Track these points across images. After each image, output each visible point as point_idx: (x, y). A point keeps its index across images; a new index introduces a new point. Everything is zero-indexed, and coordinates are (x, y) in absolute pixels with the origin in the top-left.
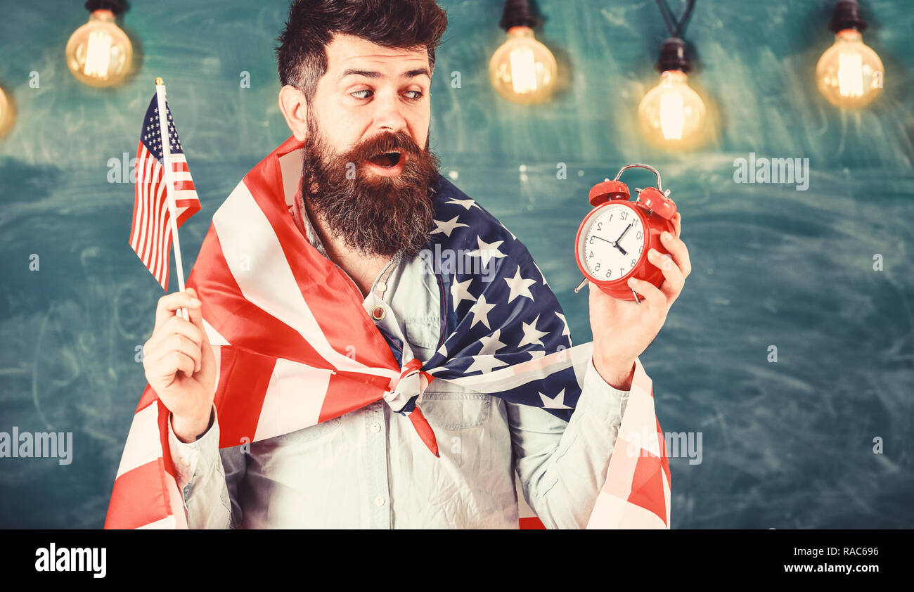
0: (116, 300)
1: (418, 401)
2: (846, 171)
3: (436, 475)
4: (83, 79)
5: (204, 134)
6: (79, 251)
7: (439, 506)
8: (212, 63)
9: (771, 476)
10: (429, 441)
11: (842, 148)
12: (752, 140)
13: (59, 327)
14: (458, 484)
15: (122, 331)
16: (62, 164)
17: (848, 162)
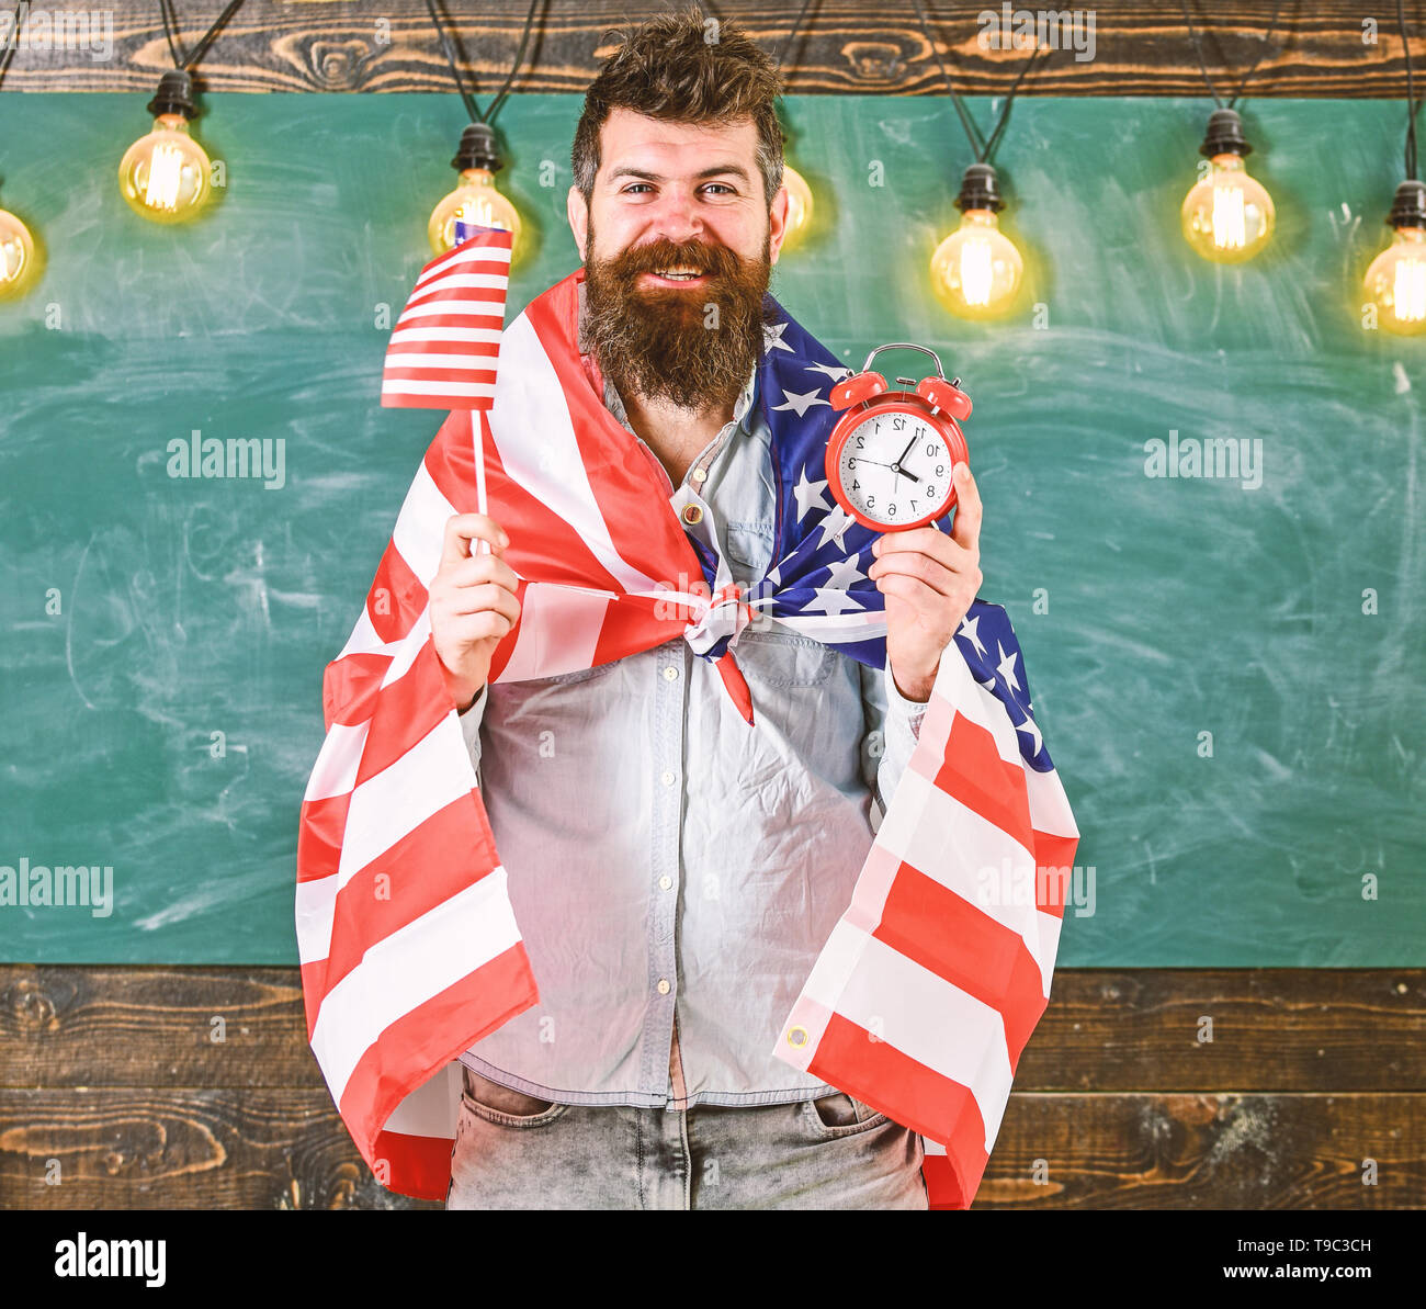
0: (186, 525)
1: (732, 643)
2: (1222, 353)
3: (752, 746)
4: (143, 212)
5: (314, 291)
6: (134, 456)
7: (753, 789)
8: (327, 190)
9: (1111, 782)
10: (741, 703)
11: (1215, 322)
12: (1090, 309)
13: (104, 565)
14: (785, 760)
15: (193, 569)
16: (110, 332)
17: (1224, 340)
